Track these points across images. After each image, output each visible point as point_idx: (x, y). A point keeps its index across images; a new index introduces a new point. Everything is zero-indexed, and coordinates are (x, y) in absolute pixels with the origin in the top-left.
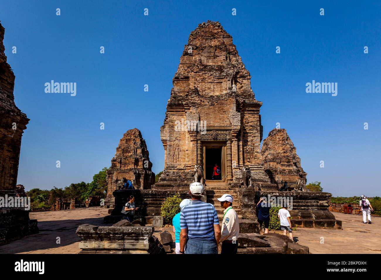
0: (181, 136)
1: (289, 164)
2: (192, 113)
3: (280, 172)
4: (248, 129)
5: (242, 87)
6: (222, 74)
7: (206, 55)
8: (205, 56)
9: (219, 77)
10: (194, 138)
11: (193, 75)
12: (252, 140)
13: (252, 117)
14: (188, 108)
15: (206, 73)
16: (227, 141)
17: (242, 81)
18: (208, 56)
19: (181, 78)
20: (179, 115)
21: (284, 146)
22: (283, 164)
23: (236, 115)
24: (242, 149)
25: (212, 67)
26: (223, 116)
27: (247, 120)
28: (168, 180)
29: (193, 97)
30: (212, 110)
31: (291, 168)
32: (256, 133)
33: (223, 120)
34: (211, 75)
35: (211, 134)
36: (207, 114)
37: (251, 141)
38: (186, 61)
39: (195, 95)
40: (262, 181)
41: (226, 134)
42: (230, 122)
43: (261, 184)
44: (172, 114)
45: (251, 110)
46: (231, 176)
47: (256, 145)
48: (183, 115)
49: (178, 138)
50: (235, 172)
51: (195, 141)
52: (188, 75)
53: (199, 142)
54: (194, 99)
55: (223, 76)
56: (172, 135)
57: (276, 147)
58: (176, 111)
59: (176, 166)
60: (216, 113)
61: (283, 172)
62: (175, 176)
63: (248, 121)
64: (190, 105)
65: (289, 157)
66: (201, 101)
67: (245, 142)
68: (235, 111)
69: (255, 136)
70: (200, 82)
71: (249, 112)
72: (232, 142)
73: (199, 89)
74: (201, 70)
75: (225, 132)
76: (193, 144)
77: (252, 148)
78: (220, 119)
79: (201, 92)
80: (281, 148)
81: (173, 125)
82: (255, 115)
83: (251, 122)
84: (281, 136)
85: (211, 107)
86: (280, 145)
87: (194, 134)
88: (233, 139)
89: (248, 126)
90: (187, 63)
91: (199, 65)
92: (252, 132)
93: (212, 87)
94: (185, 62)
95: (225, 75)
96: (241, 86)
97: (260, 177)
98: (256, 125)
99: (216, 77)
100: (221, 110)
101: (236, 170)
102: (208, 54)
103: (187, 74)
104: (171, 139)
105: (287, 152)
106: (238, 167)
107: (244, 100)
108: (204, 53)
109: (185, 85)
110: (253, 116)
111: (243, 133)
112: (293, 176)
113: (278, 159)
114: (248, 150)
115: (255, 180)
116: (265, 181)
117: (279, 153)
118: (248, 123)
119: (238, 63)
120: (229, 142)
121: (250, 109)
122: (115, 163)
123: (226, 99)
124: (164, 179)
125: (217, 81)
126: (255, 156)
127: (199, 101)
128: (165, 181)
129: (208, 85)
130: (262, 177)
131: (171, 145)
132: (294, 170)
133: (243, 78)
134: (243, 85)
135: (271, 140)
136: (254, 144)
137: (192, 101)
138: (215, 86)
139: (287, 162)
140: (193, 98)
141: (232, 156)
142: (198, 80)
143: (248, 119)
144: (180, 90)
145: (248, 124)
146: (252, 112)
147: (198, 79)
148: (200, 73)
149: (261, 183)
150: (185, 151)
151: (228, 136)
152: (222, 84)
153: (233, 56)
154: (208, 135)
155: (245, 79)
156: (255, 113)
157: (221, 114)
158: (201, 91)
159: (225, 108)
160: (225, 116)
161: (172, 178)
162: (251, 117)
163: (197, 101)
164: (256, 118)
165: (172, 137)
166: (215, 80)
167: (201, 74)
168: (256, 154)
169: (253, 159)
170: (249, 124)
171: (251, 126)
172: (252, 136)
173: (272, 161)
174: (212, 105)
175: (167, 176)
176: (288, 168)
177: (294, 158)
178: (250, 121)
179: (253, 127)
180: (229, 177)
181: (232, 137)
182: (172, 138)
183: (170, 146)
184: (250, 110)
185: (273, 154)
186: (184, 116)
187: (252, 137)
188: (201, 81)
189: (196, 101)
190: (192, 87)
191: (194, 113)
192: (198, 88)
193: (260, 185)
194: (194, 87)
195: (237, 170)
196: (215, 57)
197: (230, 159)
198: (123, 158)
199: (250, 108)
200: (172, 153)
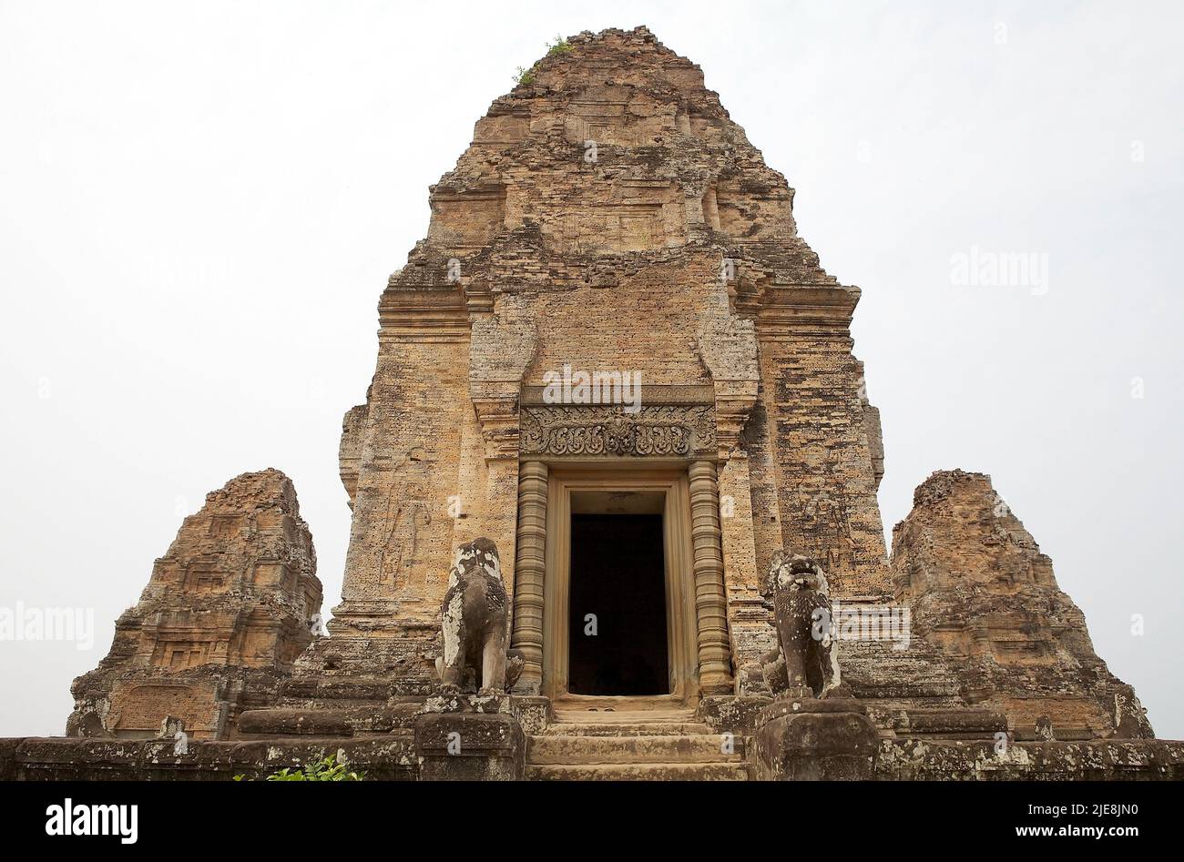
0: (440, 445)
1: (1034, 637)
2: (502, 321)
3: (1000, 683)
4: (800, 407)
5: (754, 229)
6: (660, 171)
7: (586, 111)
8: (584, 118)
9: (644, 184)
10: (507, 445)
11: (522, 179)
12: (830, 464)
13: (815, 353)
14: (484, 306)
15: (583, 170)
16: (692, 462)
17: (755, 207)
18: (596, 118)
19: (469, 192)
20: (441, 340)
21: (996, 549)
22: (1006, 639)
23: (732, 331)
24: (777, 507)
25: (613, 150)
26: (663, 334)
27: (792, 365)
28: (333, 694)
29: (512, 258)
30: (605, 309)
31: (1048, 661)
32: (845, 425)
33: (666, 355)
34: (607, 177)
35: (602, 425)
36: (578, 325)
37: (824, 467)
38: (500, 134)
39: (527, 246)
40: (914, 693)
41: (682, 428)
42: (703, 366)
43: (909, 713)
44: (400, 337)
45: (811, 318)
46: (721, 666)
47: (851, 488)
48: (459, 340)
49: (422, 455)
50: (742, 639)
51: (511, 459)
52: (501, 177)
53: (533, 468)
54: (516, 267)
55: (664, 179)
56: (391, 439)
57: (955, 556)
58: (424, 320)
59: (391, 607)
60: (626, 321)
61: (1014, 679)
62: (375, 672)
63: (799, 372)
64: (494, 290)
65: (1026, 601)
66: (554, 273)
67: (791, 472)
68: (726, 313)
69: (841, 445)
70: (553, 205)
71: (802, 329)
72: (719, 464)
73: (545, 229)
74: (563, 159)
75: (678, 417)
76: (501, 480)
77: (835, 503)
78: (650, 352)
79: (556, 241)
80: (984, 560)
81: (399, 387)
82: (832, 344)
83: (815, 374)
84: (971, 503)
85: (602, 294)
86: (975, 545)
87: (504, 426)
88: (722, 455)
89: (802, 393)
90: (502, 143)
91: (552, 145)
92: (824, 420)
93: (612, 222)
94: (496, 137)
95: (675, 175)
96: (751, 223)
97: (896, 668)
98: (842, 389)
99: (633, 184)
100: (655, 311)
101: (747, 625)
102: (598, 111)
103: (497, 176)
104: (381, 458)
105: (1014, 582)
106: (760, 609)
107: (771, 270)
108: (579, 106)
109: (484, 218)
110: (822, 349)
111: (775, 428)
112: (1069, 704)
113: (975, 614)
114: (809, 518)
115: (868, 687)
116: (933, 695)
117: (979, 585)
118: (801, 378)
119: (729, 145)
120: (700, 468)
121: (800, 315)
122: (131, 635)
123: (676, 263)
124: (305, 686)
125: (637, 201)
126: (857, 550)
127: (545, 276)
128: (309, 697)
129: (594, 217)
130: (909, 671)
131: (375, 490)
132: (1064, 670)
133: (758, 196)
134: (759, 220)
135: (930, 522)
136: (839, 485)
137: (509, 274)
138: (625, 220)
139: (1021, 630)
140: (514, 263)
141: (725, 543)
142: (545, 195)
143: (796, 361)
144: (458, 236)
145: (799, 386)
146: (815, 329)
147: (546, 192)
148: (555, 173)
149: (908, 704)
150: (450, 522)
151: (693, 438)
152: (661, 213)
153: (709, 121)
154: (584, 432)
155: (768, 199)
156: (828, 335)
157: (655, 327)
158: (557, 236)
159: (675, 300)
160: (676, 339)
161: (354, 681)
162: (811, 353)
163: (534, 273)
164: (835, 358)
165: (387, 445)
166: (624, 198)
167: (560, 173)
168: (857, 535)
169: (845, 564)
170: (805, 385)
171: (818, 393)
172: (829, 443)
173: (952, 626)
174: (605, 287)
175: (331, 666)
176: (1030, 660)
177: (1053, 609)
178: (809, 371)
179: (825, 398)
180: (713, 674)
181: (718, 440)
182: (385, 452)
183: (370, 497)
184: (804, 318)
185: (951, 590)
186: (461, 346)
187: (831, 448)
188: (561, 199)
189: (528, 275)
190: (513, 221)
191: (512, 323)
192: (545, 226)
193: (904, 715)
194: (526, 220)
195: (753, 624)
196: (630, 119)
197: (714, 563)
198: (177, 609)
199: (804, 310)
200: (375, 535)
